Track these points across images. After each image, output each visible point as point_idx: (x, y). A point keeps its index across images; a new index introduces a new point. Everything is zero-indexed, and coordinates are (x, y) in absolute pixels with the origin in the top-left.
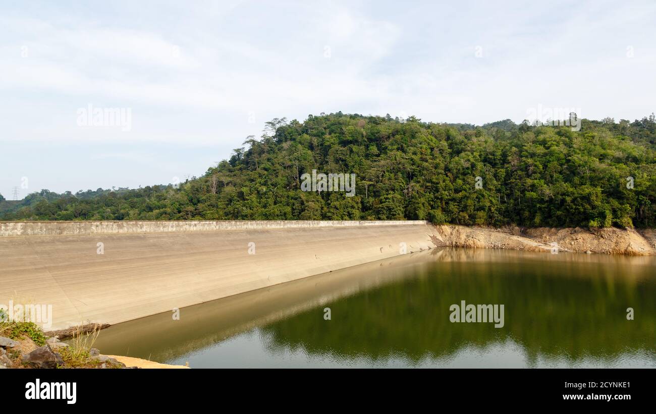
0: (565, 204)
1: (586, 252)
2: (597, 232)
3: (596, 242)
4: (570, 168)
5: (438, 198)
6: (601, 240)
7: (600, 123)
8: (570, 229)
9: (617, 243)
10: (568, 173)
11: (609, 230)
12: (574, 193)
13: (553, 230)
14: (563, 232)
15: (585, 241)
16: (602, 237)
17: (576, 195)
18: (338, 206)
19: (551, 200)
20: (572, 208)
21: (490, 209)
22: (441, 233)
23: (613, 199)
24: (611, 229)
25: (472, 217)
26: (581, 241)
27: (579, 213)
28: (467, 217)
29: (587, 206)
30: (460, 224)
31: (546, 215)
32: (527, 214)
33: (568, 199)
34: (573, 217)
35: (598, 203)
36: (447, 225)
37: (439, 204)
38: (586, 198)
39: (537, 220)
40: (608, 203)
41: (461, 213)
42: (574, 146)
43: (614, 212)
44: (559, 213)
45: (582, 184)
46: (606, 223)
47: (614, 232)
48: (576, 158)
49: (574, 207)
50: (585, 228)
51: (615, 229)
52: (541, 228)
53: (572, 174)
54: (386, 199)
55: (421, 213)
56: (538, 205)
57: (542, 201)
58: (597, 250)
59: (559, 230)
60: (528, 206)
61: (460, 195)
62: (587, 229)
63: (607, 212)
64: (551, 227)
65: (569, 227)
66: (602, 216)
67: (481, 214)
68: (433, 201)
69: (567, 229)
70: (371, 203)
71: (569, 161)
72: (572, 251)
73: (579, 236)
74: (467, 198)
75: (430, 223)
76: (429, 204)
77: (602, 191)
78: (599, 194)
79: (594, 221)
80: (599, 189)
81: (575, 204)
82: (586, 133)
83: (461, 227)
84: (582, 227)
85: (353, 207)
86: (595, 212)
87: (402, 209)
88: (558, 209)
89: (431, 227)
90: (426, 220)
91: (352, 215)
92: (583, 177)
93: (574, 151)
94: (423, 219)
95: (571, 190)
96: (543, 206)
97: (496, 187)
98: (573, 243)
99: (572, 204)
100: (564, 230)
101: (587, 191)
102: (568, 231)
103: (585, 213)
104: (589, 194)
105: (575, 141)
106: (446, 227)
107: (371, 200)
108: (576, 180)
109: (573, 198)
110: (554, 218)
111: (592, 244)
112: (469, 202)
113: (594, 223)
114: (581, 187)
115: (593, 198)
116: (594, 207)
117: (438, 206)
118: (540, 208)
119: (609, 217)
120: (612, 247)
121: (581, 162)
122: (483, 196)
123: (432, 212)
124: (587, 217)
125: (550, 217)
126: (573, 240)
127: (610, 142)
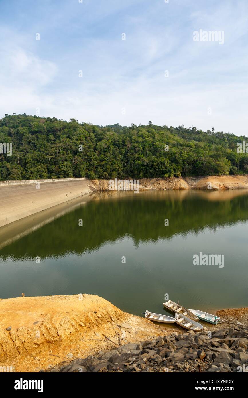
0: (154, 166)
1: (163, 190)
2: (167, 180)
3: (167, 184)
4: (154, 149)
5: (91, 165)
6: (170, 183)
7: (162, 127)
8: (156, 178)
9: (176, 184)
10: (154, 151)
11: (172, 178)
12: (157, 161)
13: (148, 179)
14: (153, 180)
15: (163, 184)
16: (170, 182)
17: (158, 162)
18: (33, 171)
19: (147, 165)
20: (157, 168)
21: (118, 170)
22: (94, 184)
23: (174, 163)
24: (173, 178)
25: (110, 175)
26: (161, 184)
27: (160, 171)
28: (107, 175)
29: (163, 167)
30: (104, 178)
31: (145, 172)
32: (136, 172)
33: (155, 164)
34: (157, 173)
35: (168, 166)
36: (97, 180)
37: (92, 168)
38: (163, 163)
39: (141, 175)
40: (172, 165)
41: (104, 173)
42: (156, 138)
43: (174, 169)
44: (151, 171)
45: (160, 156)
46: (171, 175)
47: (174, 179)
48: (157, 143)
49: (158, 168)
50: (162, 178)
51: (175, 178)
52: (143, 179)
53: (155, 152)
54: (62, 166)
55: (83, 173)
56: (141, 167)
57: (143, 165)
58: (168, 188)
59: (151, 179)
60: (137, 168)
61: (103, 163)
62: (163, 178)
63: (172, 169)
64: (147, 178)
65: (155, 178)
66: (170, 172)
67: (114, 172)
68: (88, 166)
69: (155, 179)
70: (53, 169)
71: (154, 145)
72: (157, 189)
73: (160, 182)
74: (107, 164)
75: (88, 179)
76: (87, 168)
77: (169, 160)
78: (168, 161)
79: (166, 174)
80: (168, 159)
81: (158, 167)
82: (160, 132)
83: (104, 180)
84: (161, 177)
85: (42, 171)
86: (167, 170)
87: (72, 172)
88: (151, 169)
89: (88, 181)
90: (86, 177)
91: (42, 176)
92: (160, 153)
93: (156, 140)
94: (84, 177)
95: (156, 159)
96: (144, 168)
97: (121, 159)
98: (158, 185)
99: (157, 166)
100: (153, 179)
101: (163, 160)
102: (155, 180)
103: (162, 170)
104: (164, 161)
105: (156, 135)
106: (96, 180)
107: (53, 167)
108: (158, 154)
109: (157, 163)
110: (149, 173)
111: (166, 185)
112: (108, 167)
113: (166, 175)
114: (160, 158)
115: (166, 163)
116: (166, 168)
117: (92, 169)
118: (142, 169)
119: (173, 172)
120: (174, 186)
121: (159, 146)
122: (115, 163)
123: (88, 172)
124: (163, 173)
125: (147, 173)
126: (158, 184)
127: (170, 136)
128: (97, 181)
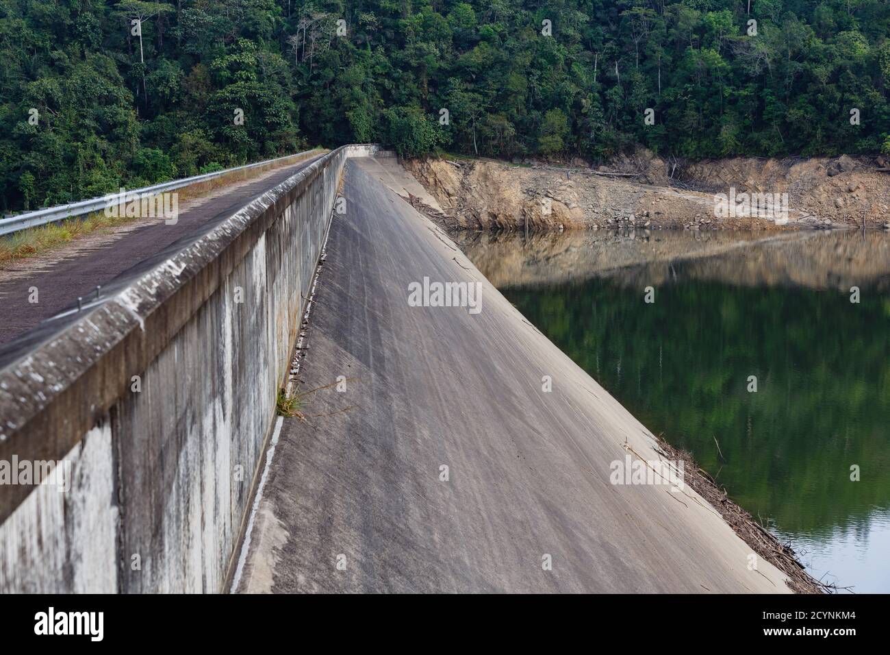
0: (812, 87)
5: (406, 67)
8: (825, 161)
12: (832, 55)
13: (771, 165)
14: (804, 170)
17: (839, 61)
18: (58, 95)
19: (761, 79)
20: (832, 99)
21: (577, 106)
22: (435, 186)
25: (526, 130)
28: (511, 131)
30: (484, 154)
31: (747, 122)
32: (692, 118)
33: (822, 72)
34: (833, 126)
36: (445, 160)
37: (414, 87)
39: (728, 133)
41: (491, 118)
44: (794, 114)
52: (735, 161)
54: (235, 67)
55: (362, 119)
56: (728, 91)
57: (740, 78)
59: (790, 165)
60: (695, 94)
61: (476, 56)
62: (875, 159)
64: (764, 155)
65: (820, 155)
67: (556, 118)
68: (388, 75)
69: (814, 162)
70: (173, 83)
73: (855, 180)
74: (504, 65)
75: (388, 153)
76: (381, 87)
83: (493, 164)
84: (858, 155)
85: (110, 100)
87: (293, 105)
88: (789, 99)
89: (391, 164)
90: (373, 142)
91: (119, 130)
94: (365, 142)
95: (819, 43)
96: (744, 93)
100: (805, 165)
102: (818, 168)
106: (443, 164)
107: (172, 71)
109: (831, 68)
110: (775, 128)
112: (516, 81)
117: (411, 94)
118: (733, 101)
122: (553, 60)
123: (391, 113)
125: (760, 123)
128: (445, 169)
